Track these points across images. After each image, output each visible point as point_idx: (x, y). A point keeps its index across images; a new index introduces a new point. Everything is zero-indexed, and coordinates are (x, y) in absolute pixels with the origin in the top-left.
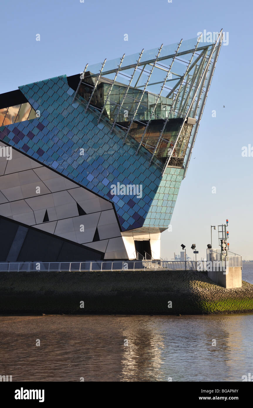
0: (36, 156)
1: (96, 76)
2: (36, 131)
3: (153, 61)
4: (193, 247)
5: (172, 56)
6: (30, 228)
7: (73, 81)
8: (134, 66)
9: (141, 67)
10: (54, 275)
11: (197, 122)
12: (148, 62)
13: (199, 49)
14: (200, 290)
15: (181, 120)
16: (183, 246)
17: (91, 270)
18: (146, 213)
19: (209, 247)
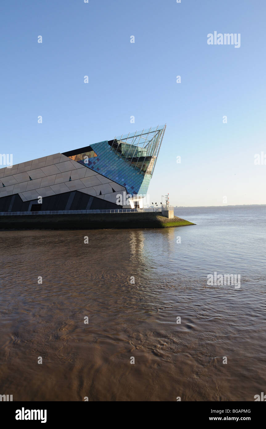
0: (96, 171)
1: (119, 140)
2: (96, 161)
3: (140, 135)
4: (156, 203)
5: (148, 133)
6: (94, 197)
7: (110, 143)
8: (133, 137)
9: (136, 137)
10: (105, 214)
11: (157, 158)
12: (138, 136)
13: (157, 131)
14: (160, 219)
15: (151, 157)
16: (153, 203)
17: (118, 212)
18: (138, 191)
19: (161, 203)
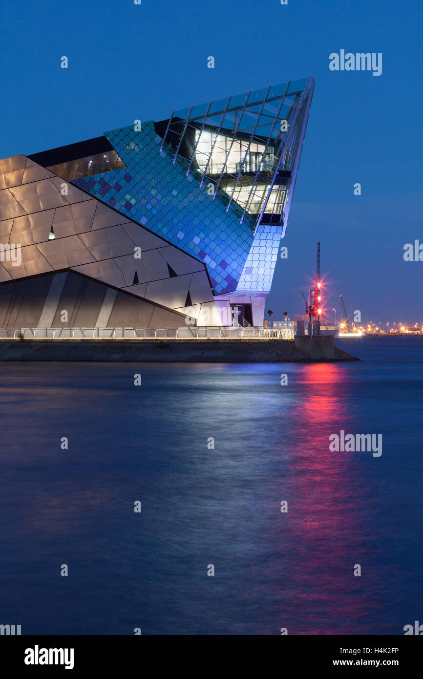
0: (123, 210)
2: (123, 183)
6: (119, 290)
8: (222, 113)
9: (230, 114)
12: (237, 109)
18: (239, 275)
